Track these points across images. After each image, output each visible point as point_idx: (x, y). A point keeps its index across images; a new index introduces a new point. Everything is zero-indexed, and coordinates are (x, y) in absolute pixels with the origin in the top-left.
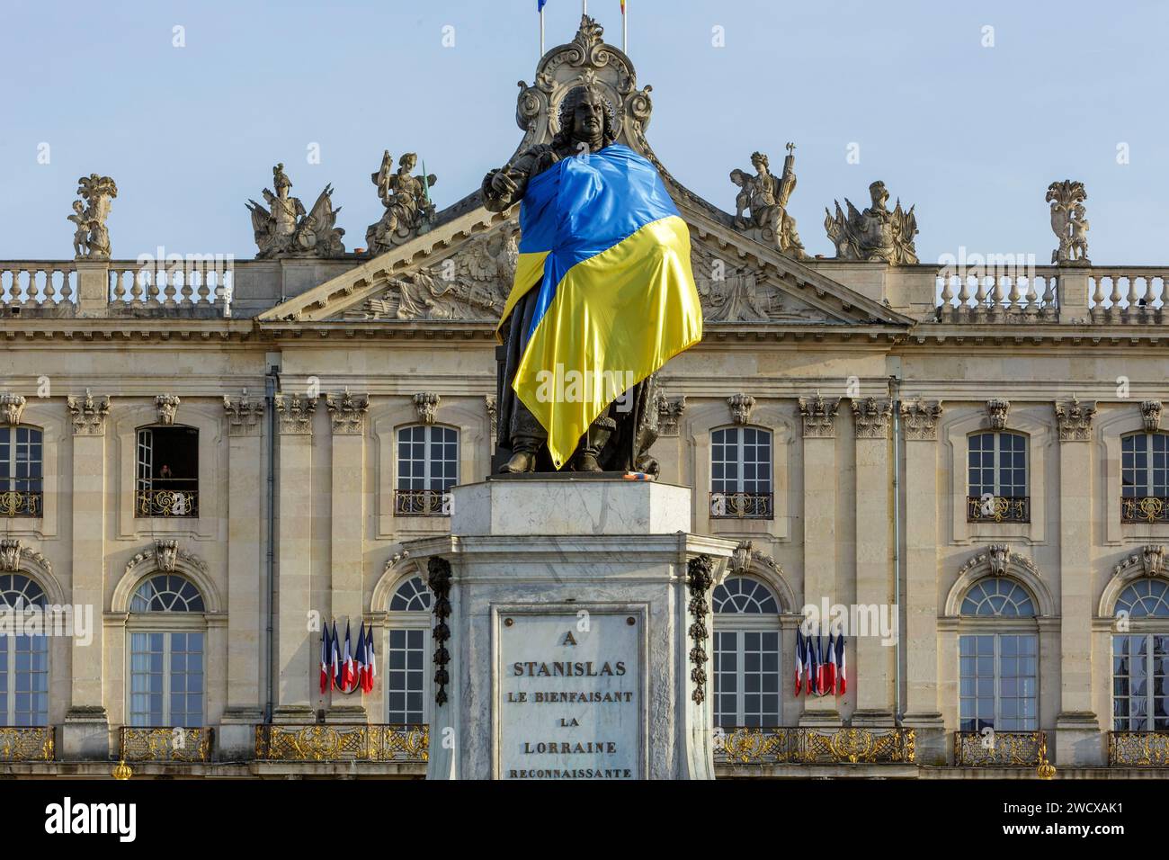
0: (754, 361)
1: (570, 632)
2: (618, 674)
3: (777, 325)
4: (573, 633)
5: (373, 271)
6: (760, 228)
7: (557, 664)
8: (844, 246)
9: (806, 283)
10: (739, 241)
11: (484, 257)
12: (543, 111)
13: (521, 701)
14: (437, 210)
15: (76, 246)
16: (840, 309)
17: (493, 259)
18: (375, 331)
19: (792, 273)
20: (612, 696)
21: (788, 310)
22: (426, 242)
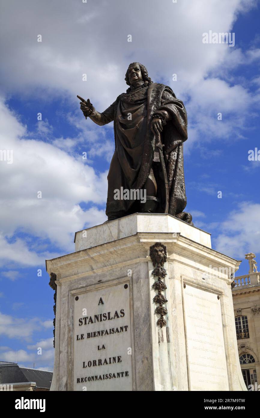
1: (101, 298)
2: (121, 316)
4: (102, 298)
7: (96, 316)
13: (82, 339)
20: (119, 330)
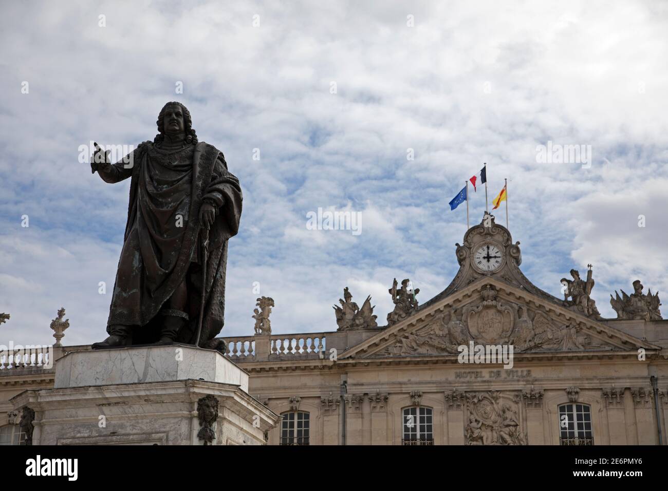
0: (578, 370)
3: (587, 352)
5: (388, 334)
6: (576, 305)
8: (620, 312)
9: (601, 331)
10: (565, 312)
11: (442, 325)
12: (467, 256)
14: (419, 305)
15: (255, 329)
16: (620, 343)
17: (446, 326)
18: (390, 362)
19: (594, 326)
21: (594, 344)
22: (413, 320)
